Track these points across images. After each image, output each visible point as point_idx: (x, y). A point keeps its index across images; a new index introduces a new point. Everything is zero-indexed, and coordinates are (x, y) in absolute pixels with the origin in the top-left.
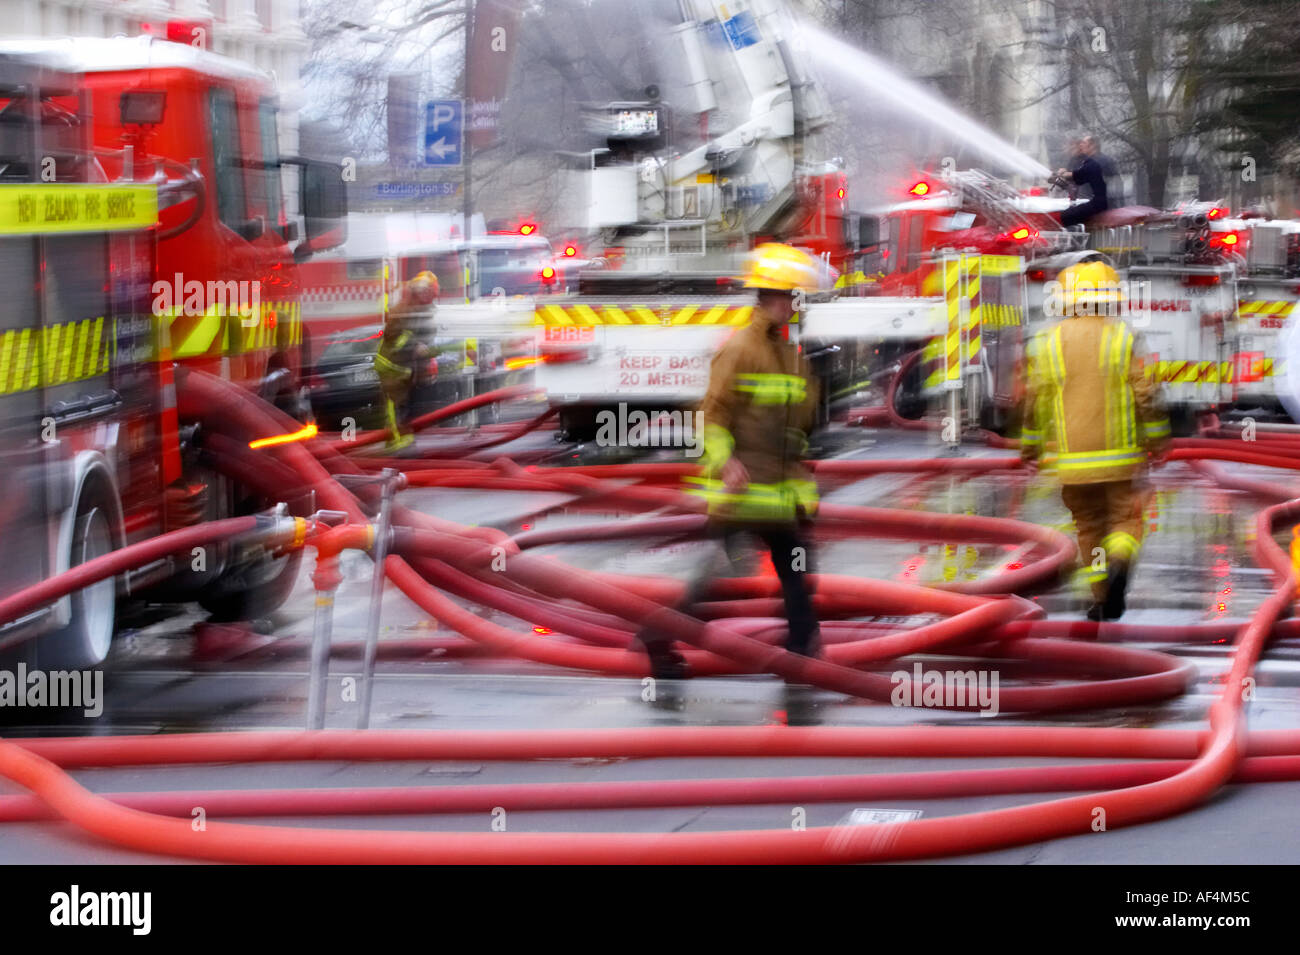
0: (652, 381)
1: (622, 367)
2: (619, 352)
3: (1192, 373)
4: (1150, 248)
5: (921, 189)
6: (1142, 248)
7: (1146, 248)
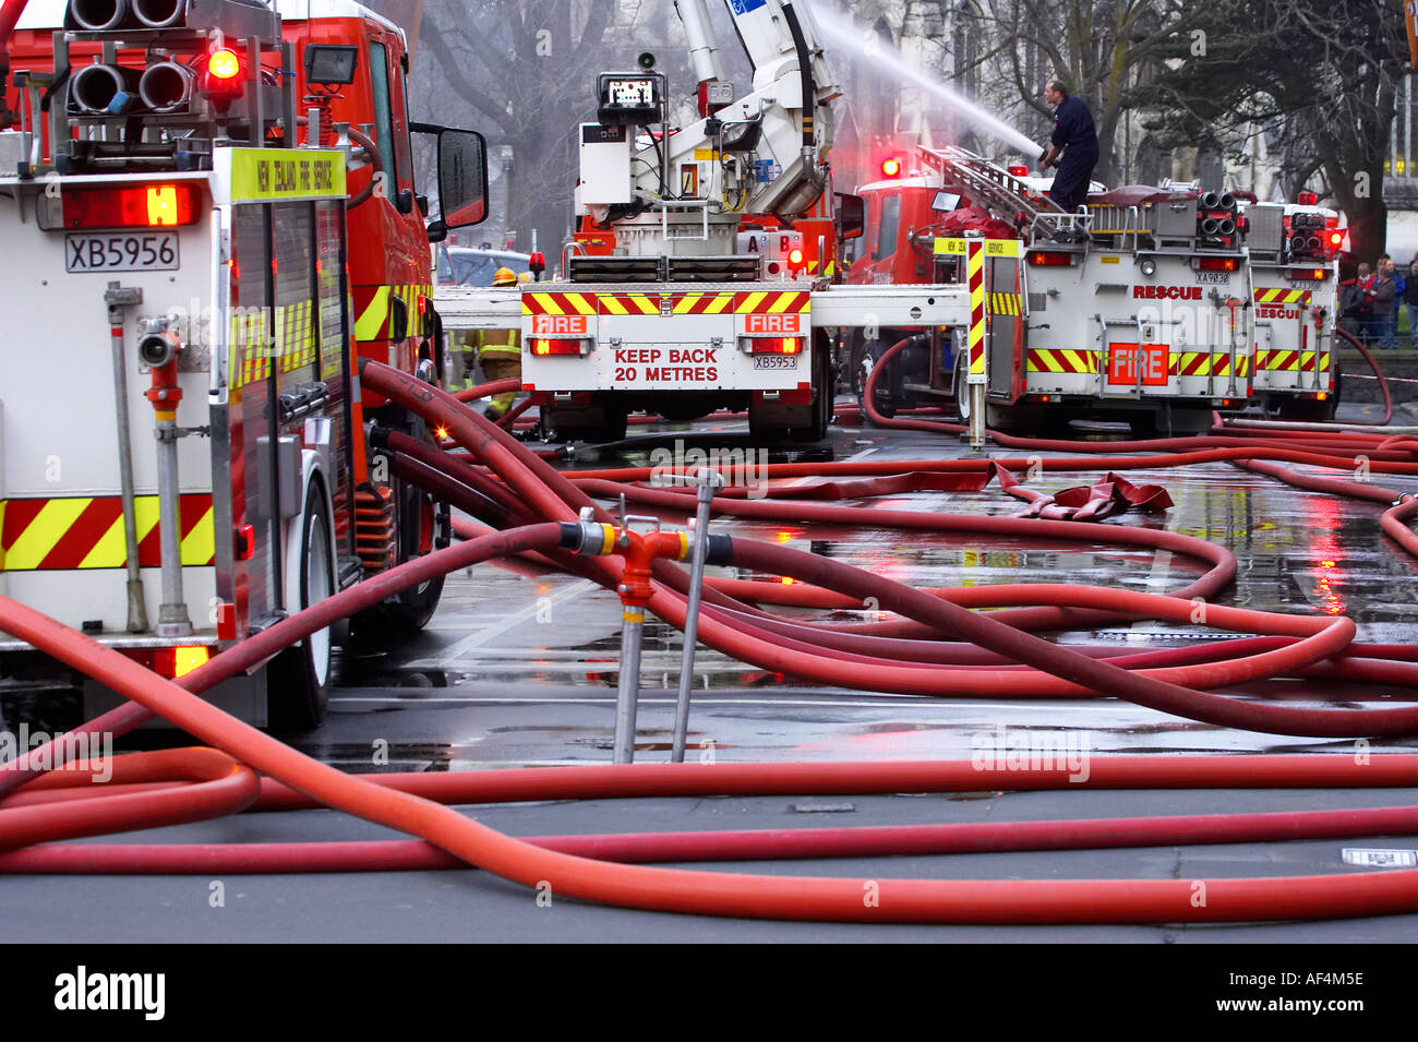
0: (651, 375)
1: (617, 361)
2: (615, 344)
3: (1205, 368)
4: (1158, 232)
5: (890, 168)
6: (1149, 231)
7: (1154, 232)
